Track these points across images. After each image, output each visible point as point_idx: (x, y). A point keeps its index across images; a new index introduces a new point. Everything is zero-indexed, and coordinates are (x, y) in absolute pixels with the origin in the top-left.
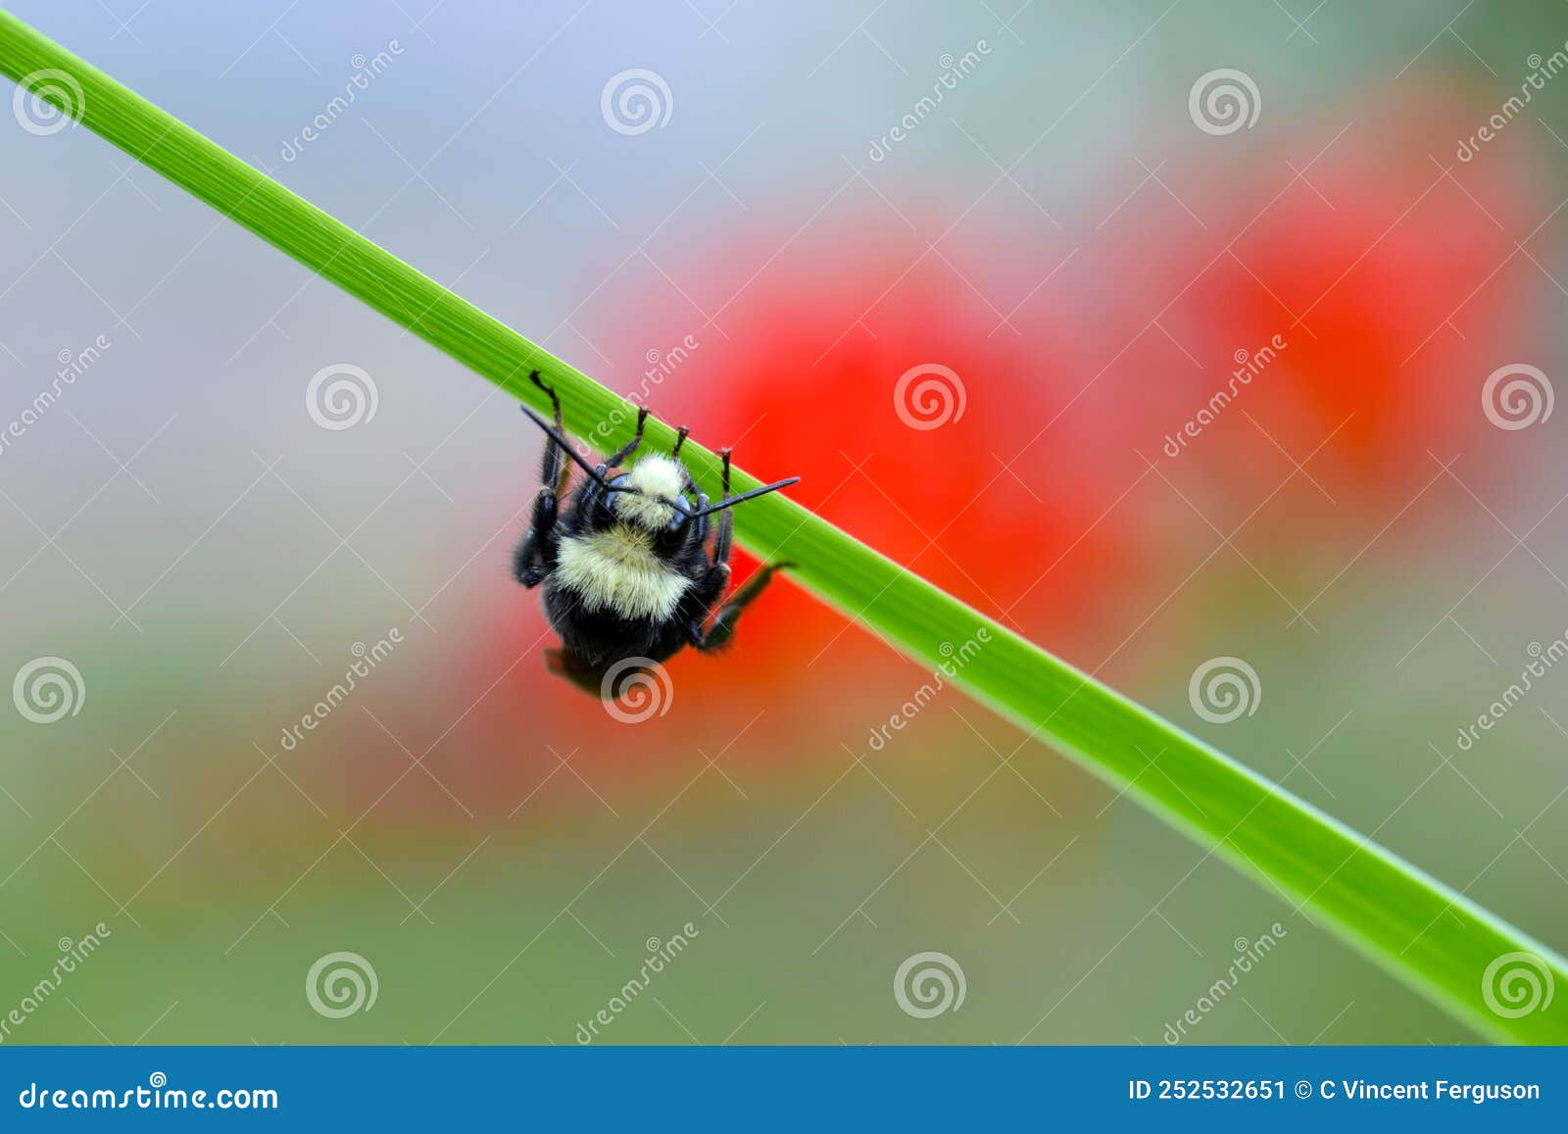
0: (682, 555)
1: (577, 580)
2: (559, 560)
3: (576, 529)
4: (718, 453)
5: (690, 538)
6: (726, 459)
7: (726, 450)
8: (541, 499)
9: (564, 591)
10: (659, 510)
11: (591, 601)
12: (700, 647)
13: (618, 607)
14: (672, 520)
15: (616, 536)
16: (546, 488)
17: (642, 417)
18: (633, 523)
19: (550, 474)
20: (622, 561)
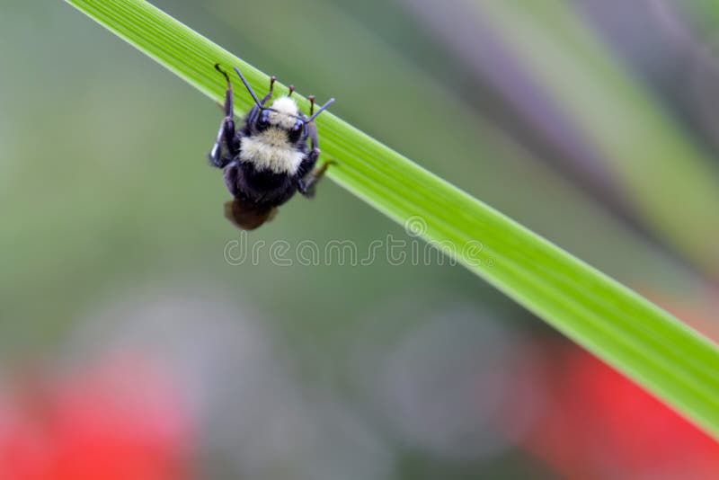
0: (299, 142)
1: (252, 156)
2: (241, 149)
3: (248, 133)
4: (308, 98)
5: (302, 135)
6: (312, 101)
7: (311, 97)
8: (227, 123)
9: (245, 163)
10: (290, 119)
11: (259, 166)
12: (304, 193)
13: (273, 168)
14: (296, 124)
15: (270, 132)
16: (228, 118)
17: (272, 81)
18: (277, 126)
19: (228, 109)
20: (273, 145)
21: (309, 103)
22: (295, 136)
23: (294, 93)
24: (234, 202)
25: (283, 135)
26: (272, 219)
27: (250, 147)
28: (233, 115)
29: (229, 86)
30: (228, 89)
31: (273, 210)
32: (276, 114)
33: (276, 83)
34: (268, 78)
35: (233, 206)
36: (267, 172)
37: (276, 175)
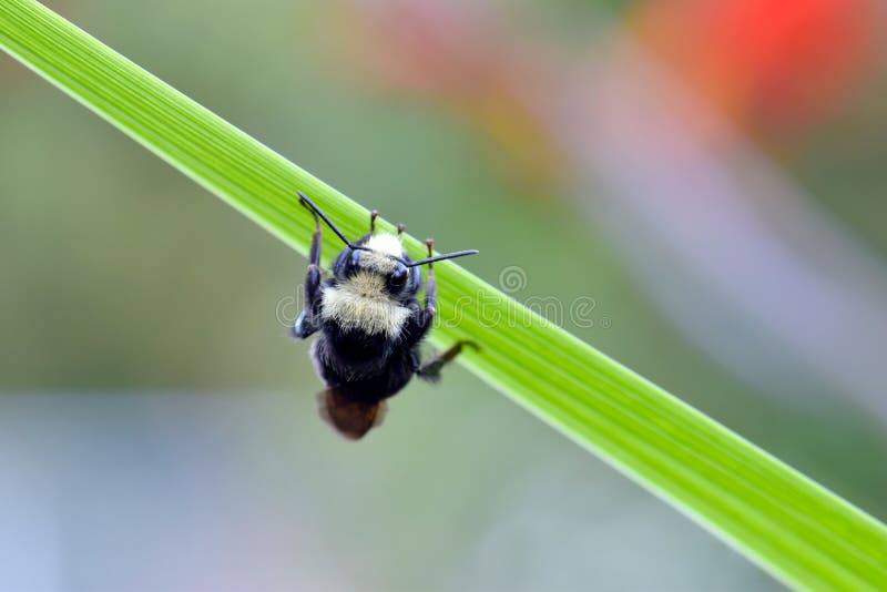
1: (335, 311)
2: (323, 304)
4: (425, 242)
9: (328, 321)
11: (345, 325)
13: (364, 326)
14: (397, 269)
15: (361, 279)
16: (312, 266)
17: (373, 218)
18: (370, 270)
19: (314, 258)
20: (364, 295)
21: (426, 248)
22: (395, 285)
23: (404, 233)
24: (328, 391)
25: (378, 281)
26: (382, 420)
27: (334, 300)
28: (318, 264)
29: (318, 227)
30: (315, 230)
31: (381, 404)
32: (368, 253)
33: (379, 220)
34: (367, 213)
35: (328, 400)
36: (357, 333)
37: (369, 337)
